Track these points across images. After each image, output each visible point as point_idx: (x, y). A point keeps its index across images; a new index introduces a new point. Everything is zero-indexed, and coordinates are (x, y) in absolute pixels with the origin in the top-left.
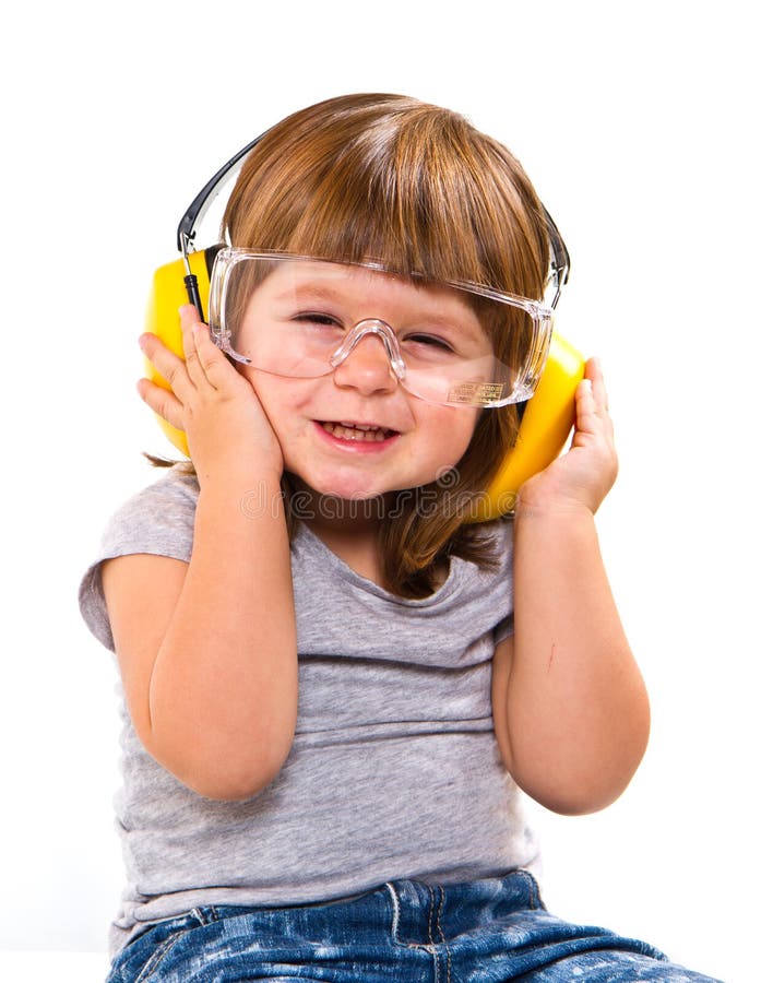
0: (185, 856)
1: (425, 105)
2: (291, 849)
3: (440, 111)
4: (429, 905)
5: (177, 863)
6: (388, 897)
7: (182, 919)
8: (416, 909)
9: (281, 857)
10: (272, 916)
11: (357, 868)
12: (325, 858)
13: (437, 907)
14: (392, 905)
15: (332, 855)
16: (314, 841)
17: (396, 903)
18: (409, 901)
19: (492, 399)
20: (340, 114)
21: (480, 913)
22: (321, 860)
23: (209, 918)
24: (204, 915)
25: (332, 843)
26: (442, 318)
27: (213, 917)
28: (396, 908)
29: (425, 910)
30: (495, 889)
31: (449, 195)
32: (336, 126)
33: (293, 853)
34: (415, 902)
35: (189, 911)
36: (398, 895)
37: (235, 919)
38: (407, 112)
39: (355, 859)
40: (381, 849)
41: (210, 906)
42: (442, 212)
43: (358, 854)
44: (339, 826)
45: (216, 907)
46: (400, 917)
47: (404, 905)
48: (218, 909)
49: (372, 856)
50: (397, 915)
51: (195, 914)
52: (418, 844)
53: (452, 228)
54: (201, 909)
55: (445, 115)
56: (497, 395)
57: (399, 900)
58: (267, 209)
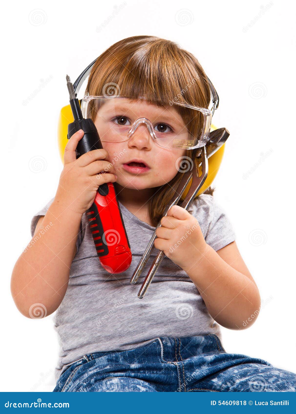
0: (78, 331)
1: (161, 39)
2: (118, 322)
3: (166, 41)
4: (175, 345)
5: (75, 335)
6: (158, 343)
7: (80, 361)
8: (170, 347)
9: (114, 326)
10: (114, 355)
11: (144, 329)
12: (131, 325)
13: (178, 346)
14: (160, 346)
15: (134, 323)
16: (126, 318)
17: (162, 345)
18: (167, 344)
19: (190, 146)
20: (128, 44)
21: (197, 350)
22: (129, 326)
23: (90, 359)
24: (88, 357)
25: (133, 319)
26: (168, 118)
27: (91, 358)
28: (162, 347)
29: (174, 348)
30: (201, 340)
31: (169, 72)
32: (127, 48)
33: (119, 324)
34: (169, 344)
35: (82, 357)
36: (162, 342)
37: (100, 358)
38: (153, 42)
39: (143, 325)
40: (152, 321)
41: (90, 354)
42: (167, 79)
43: (143, 323)
44: (136, 312)
45: (92, 354)
46: (164, 350)
47: (165, 346)
48: (93, 355)
49: (149, 323)
50: (162, 350)
51: (85, 358)
52: (167, 319)
53: (171, 84)
54: (87, 356)
55: (168, 42)
56: (192, 144)
57: (163, 343)
58: (102, 80)
